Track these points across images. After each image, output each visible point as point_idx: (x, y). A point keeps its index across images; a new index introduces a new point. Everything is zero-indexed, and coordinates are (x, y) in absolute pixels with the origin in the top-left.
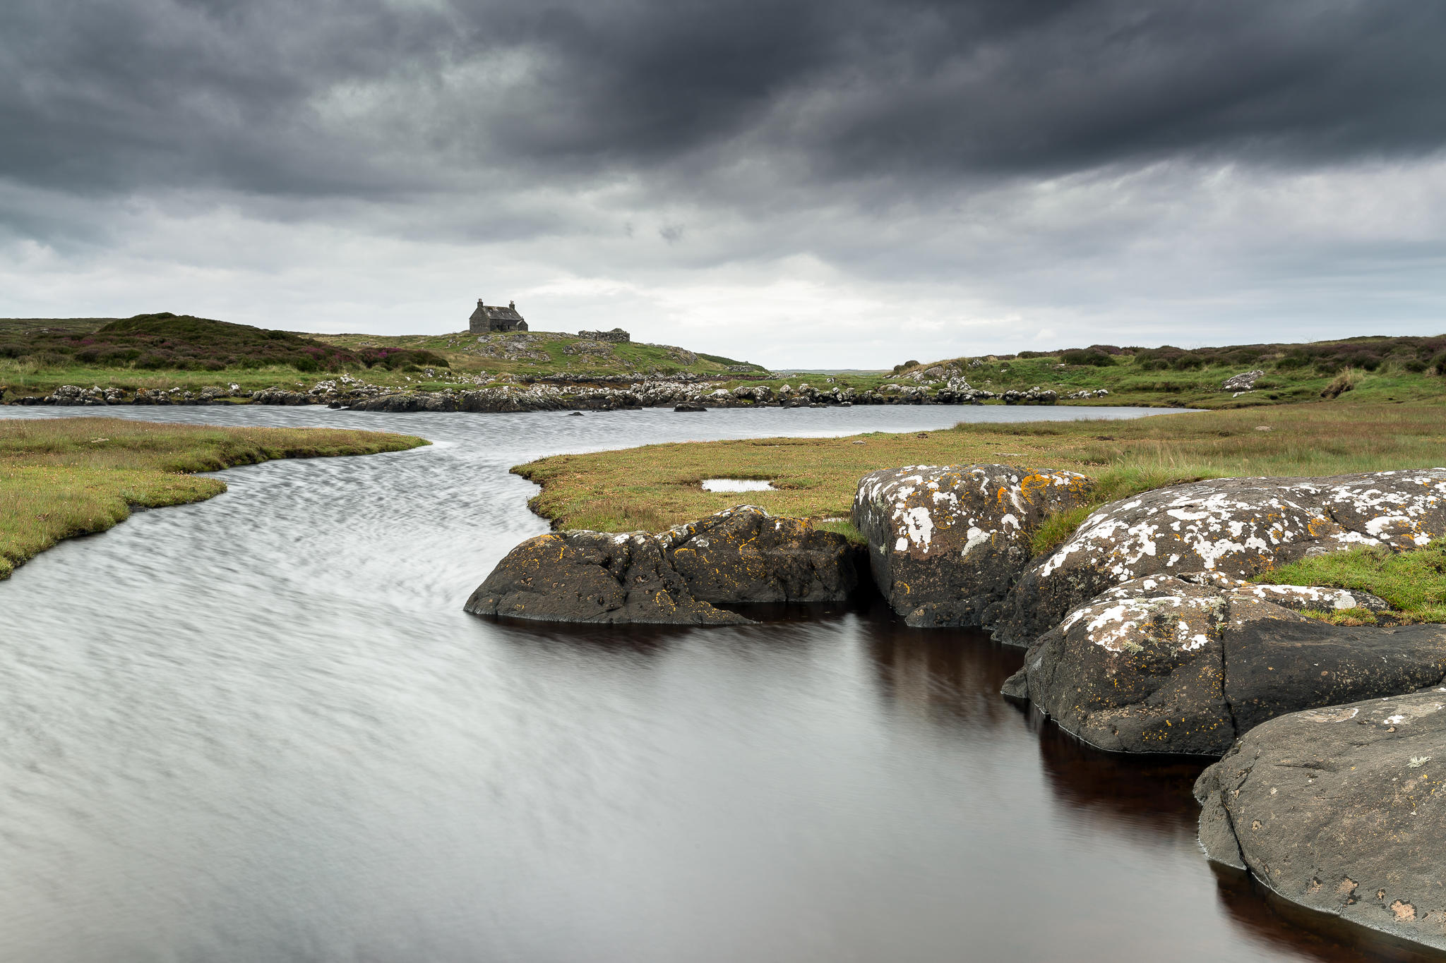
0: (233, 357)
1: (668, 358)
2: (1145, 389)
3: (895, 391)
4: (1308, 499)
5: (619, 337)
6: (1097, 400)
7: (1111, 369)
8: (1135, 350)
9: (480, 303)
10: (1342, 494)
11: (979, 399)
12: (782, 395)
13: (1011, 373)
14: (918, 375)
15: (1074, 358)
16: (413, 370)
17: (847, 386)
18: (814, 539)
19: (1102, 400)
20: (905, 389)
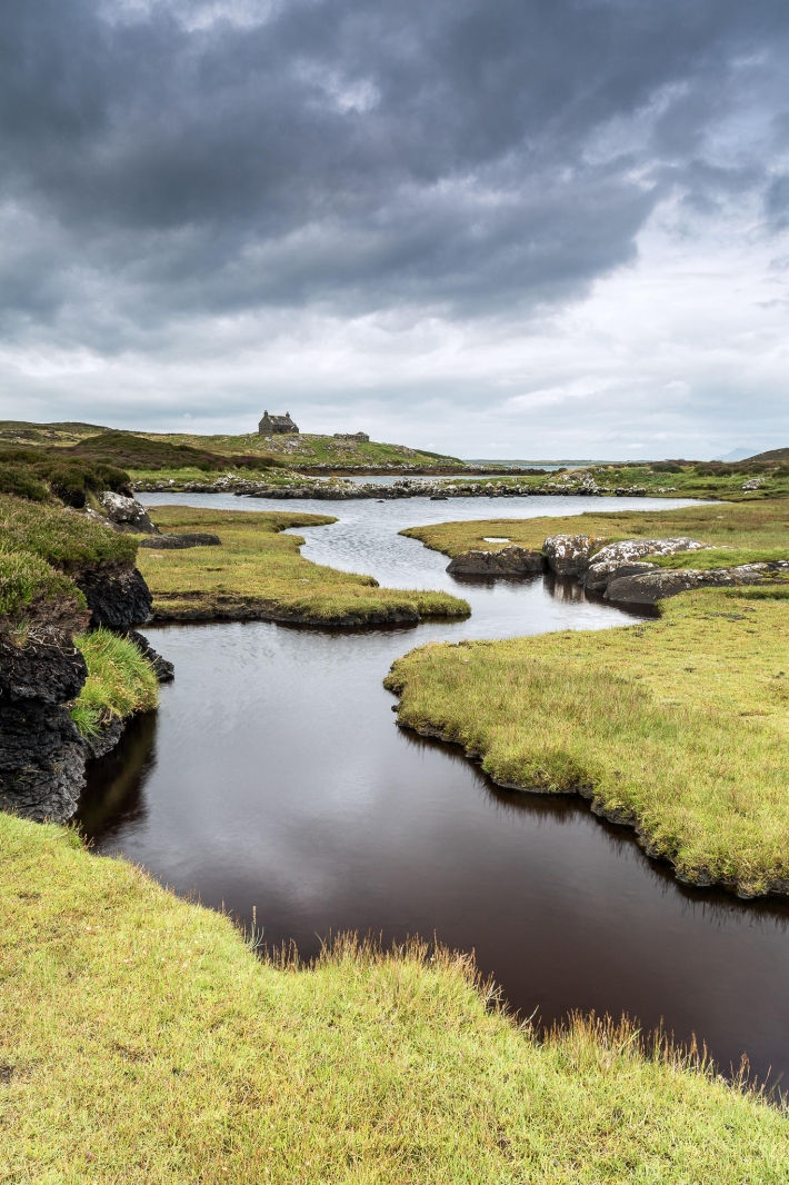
0: (164, 462)
1: (396, 453)
2: (697, 488)
3: (552, 487)
4: (652, 544)
5: (362, 438)
6: (669, 495)
7: (680, 475)
8: (696, 463)
9: (266, 413)
10: (659, 543)
11: (601, 493)
12: (487, 489)
13: (621, 476)
14: (566, 477)
15: (659, 467)
16: (264, 470)
17: (524, 484)
18: (533, 554)
19: (671, 494)
20: (558, 486)
